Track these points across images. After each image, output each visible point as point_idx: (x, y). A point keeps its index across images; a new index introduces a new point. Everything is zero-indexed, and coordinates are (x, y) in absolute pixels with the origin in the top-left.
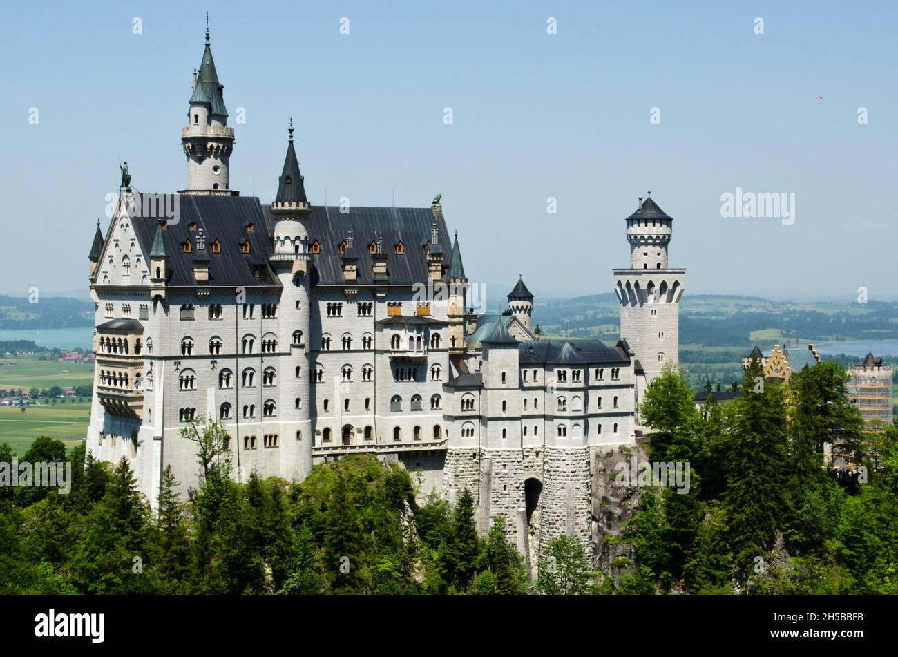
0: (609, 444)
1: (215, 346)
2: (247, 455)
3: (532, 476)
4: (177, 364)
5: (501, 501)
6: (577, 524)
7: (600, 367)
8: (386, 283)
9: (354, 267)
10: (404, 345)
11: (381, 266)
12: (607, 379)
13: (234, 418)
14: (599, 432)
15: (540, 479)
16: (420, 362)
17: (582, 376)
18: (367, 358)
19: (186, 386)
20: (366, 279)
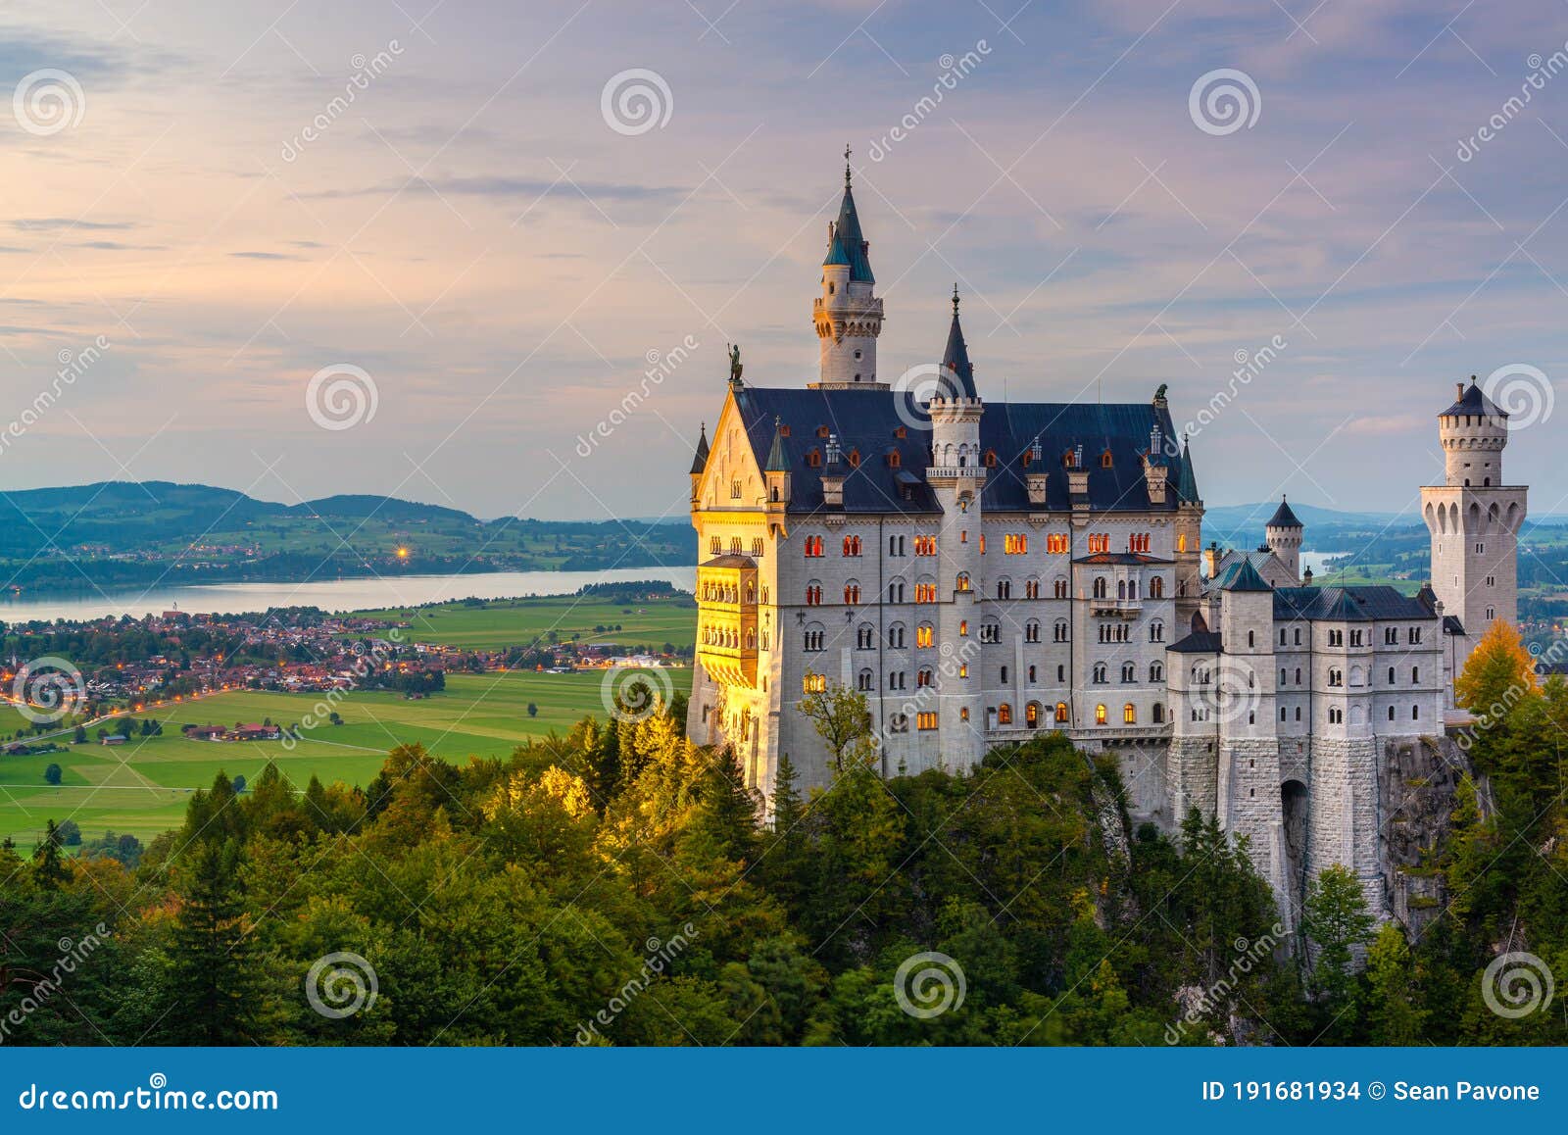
0: (1407, 734)
1: (852, 594)
2: (895, 740)
3: (1293, 778)
4: (801, 615)
5: (1248, 811)
6: (1356, 846)
7: (1392, 625)
8: (1087, 507)
9: (1043, 486)
10: (1112, 593)
11: (1078, 483)
12: (1403, 643)
13: (878, 689)
14: (1391, 717)
15: (1305, 781)
16: (1134, 616)
17: (1364, 639)
18: (1060, 610)
19: (814, 645)
20: (1060, 501)
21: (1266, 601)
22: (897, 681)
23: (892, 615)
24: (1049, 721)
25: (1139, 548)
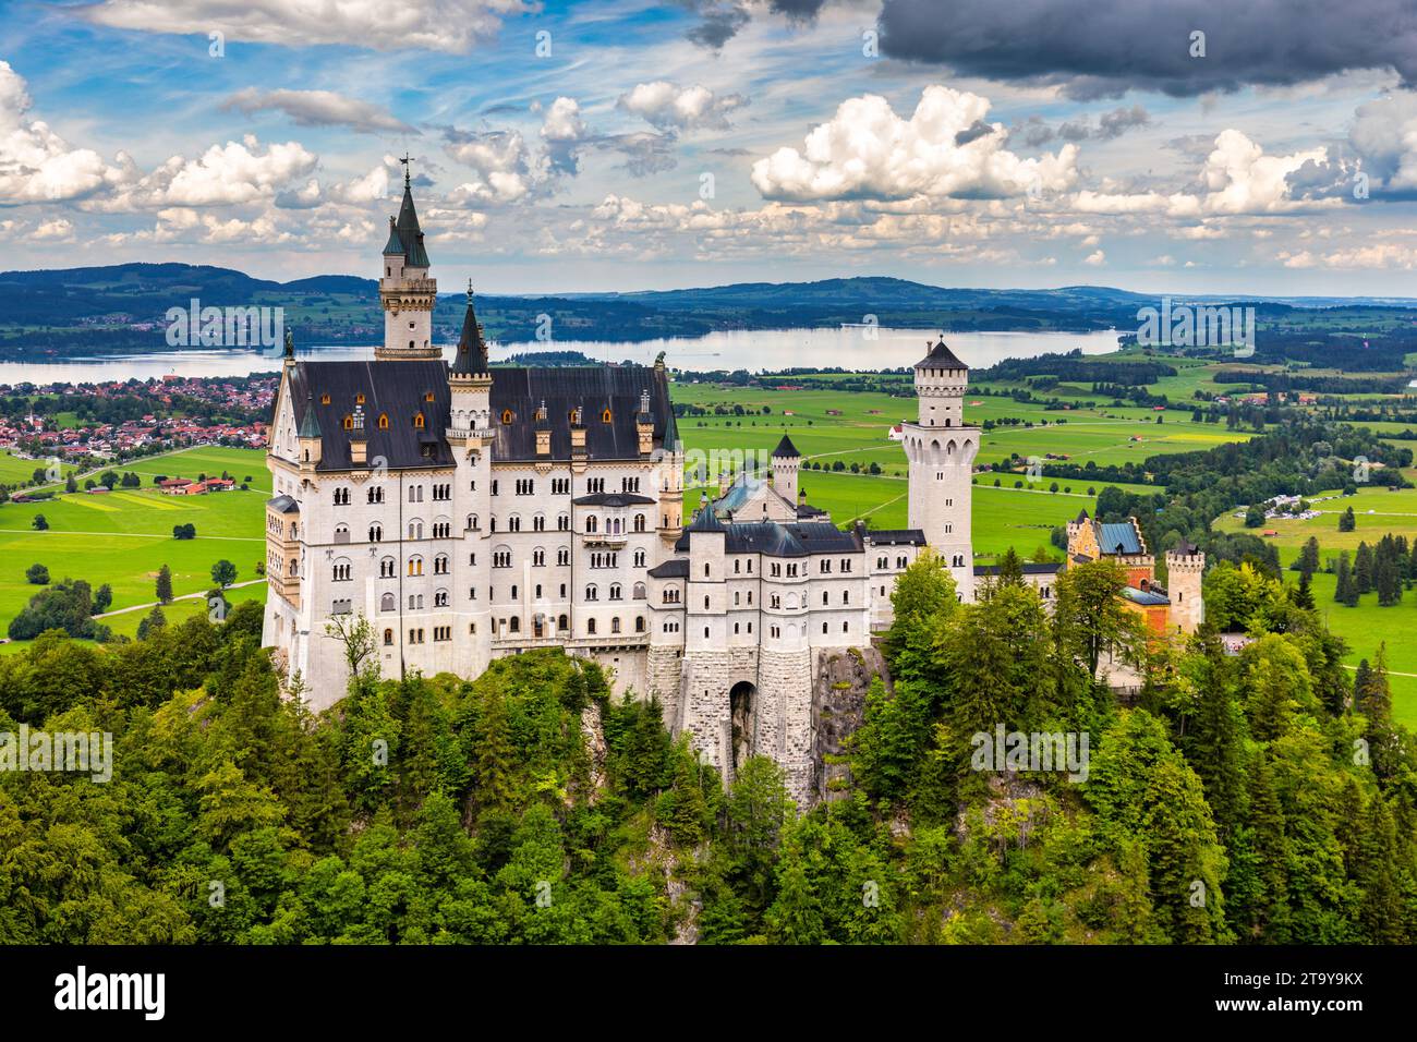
0: (837, 645)
1: (375, 535)
2: (413, 650)
3: (742, 680)
4: (331, 552)
5: (703, 708)
6: (789, 737)
7: (826, 558)
8: (584, 458)
9: (548, 441)
10: (601, 528)
11: (579, 438)
12: (836, 570)
13: (398, 610)
14: (825, 631)
15: (754, 682)
16: (619, 547)
17: (799, 570)
18: (563, 539)
19: (341, 576)
20: (562, 452)
21: (720, 539)
22: (415, 602)
23: (410, 550)
24: (551, 629)
25: (630, 489)
